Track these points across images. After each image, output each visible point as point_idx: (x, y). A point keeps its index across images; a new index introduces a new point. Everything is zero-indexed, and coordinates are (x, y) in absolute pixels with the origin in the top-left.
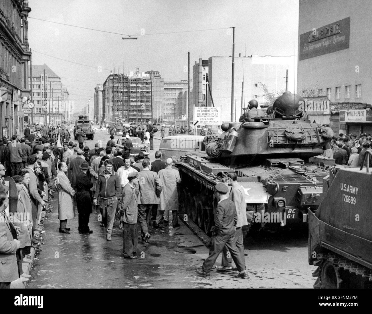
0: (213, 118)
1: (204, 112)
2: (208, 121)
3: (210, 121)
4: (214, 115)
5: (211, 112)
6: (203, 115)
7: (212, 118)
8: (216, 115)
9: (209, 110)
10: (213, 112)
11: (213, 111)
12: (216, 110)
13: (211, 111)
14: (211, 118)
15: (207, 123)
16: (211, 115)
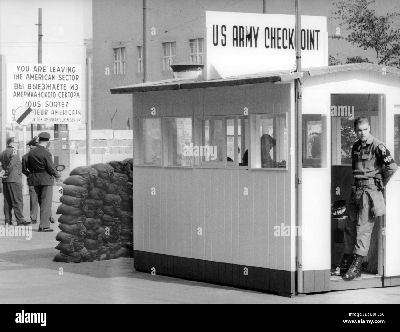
0: (64, 100)
1: (33, 82)
2: (50, 109)
3: (55, 109)
4: (68, 89)
5: (56, 81)
6: (32, 90)
7: (61, 100)
8: (73, 91)
9: (52, 74)
10: (62, 82)
11: (62, 78)
12: (72, 74)
13: (57, 78)
14: (57, 99)
15: (44, 116)
16: (57, 92)
